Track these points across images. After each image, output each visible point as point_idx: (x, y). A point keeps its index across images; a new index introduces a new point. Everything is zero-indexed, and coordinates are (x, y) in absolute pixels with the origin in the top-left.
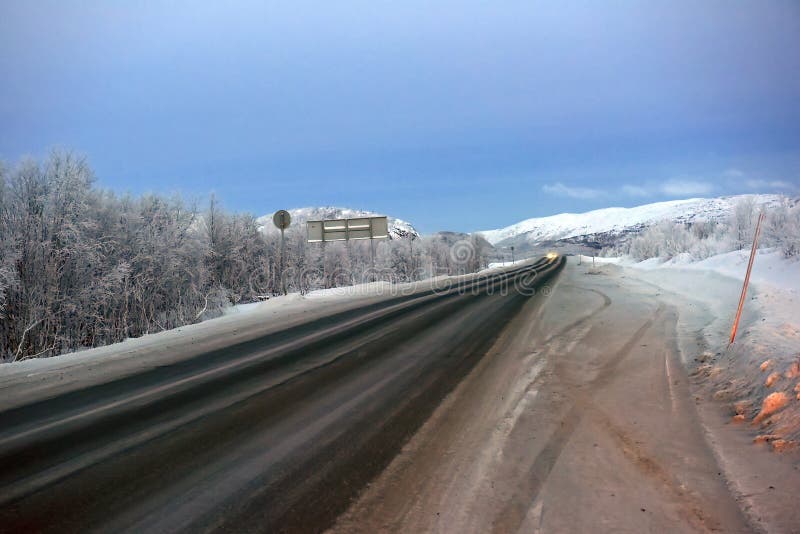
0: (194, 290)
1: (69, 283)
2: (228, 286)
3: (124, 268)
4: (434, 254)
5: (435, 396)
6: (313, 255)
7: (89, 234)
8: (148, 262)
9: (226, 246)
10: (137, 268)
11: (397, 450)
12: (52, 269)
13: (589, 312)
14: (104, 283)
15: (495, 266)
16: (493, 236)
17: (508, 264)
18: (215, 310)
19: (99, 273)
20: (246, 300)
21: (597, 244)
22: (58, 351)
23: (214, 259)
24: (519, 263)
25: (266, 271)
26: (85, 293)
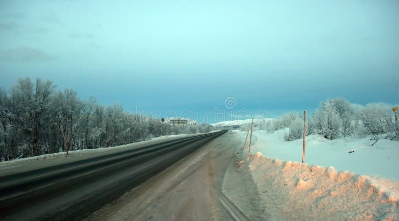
0: (145, 134)
1: (117, 132)
2: (152, 133)
3: (129, 129)
4: (200, 128)
5: (179, 159)
6: (172, 128)
7: (121, 121)
8: (134, 128)
9: (153, 125)
10: (132, 129)
11: (164, 170)
12: (114, 129)
13: (223, 142)
14: (124, 132)
15: (213, 131)
16: (214, 125)
17: (215, 131)
18: (149, 138)
19: (124, 130)
20: (157, 136)
21: (236, 127)
22: (114, 146)
23: (150, 128)
24: (218, 131)
25: (161, 130)
26: (120, 134)
